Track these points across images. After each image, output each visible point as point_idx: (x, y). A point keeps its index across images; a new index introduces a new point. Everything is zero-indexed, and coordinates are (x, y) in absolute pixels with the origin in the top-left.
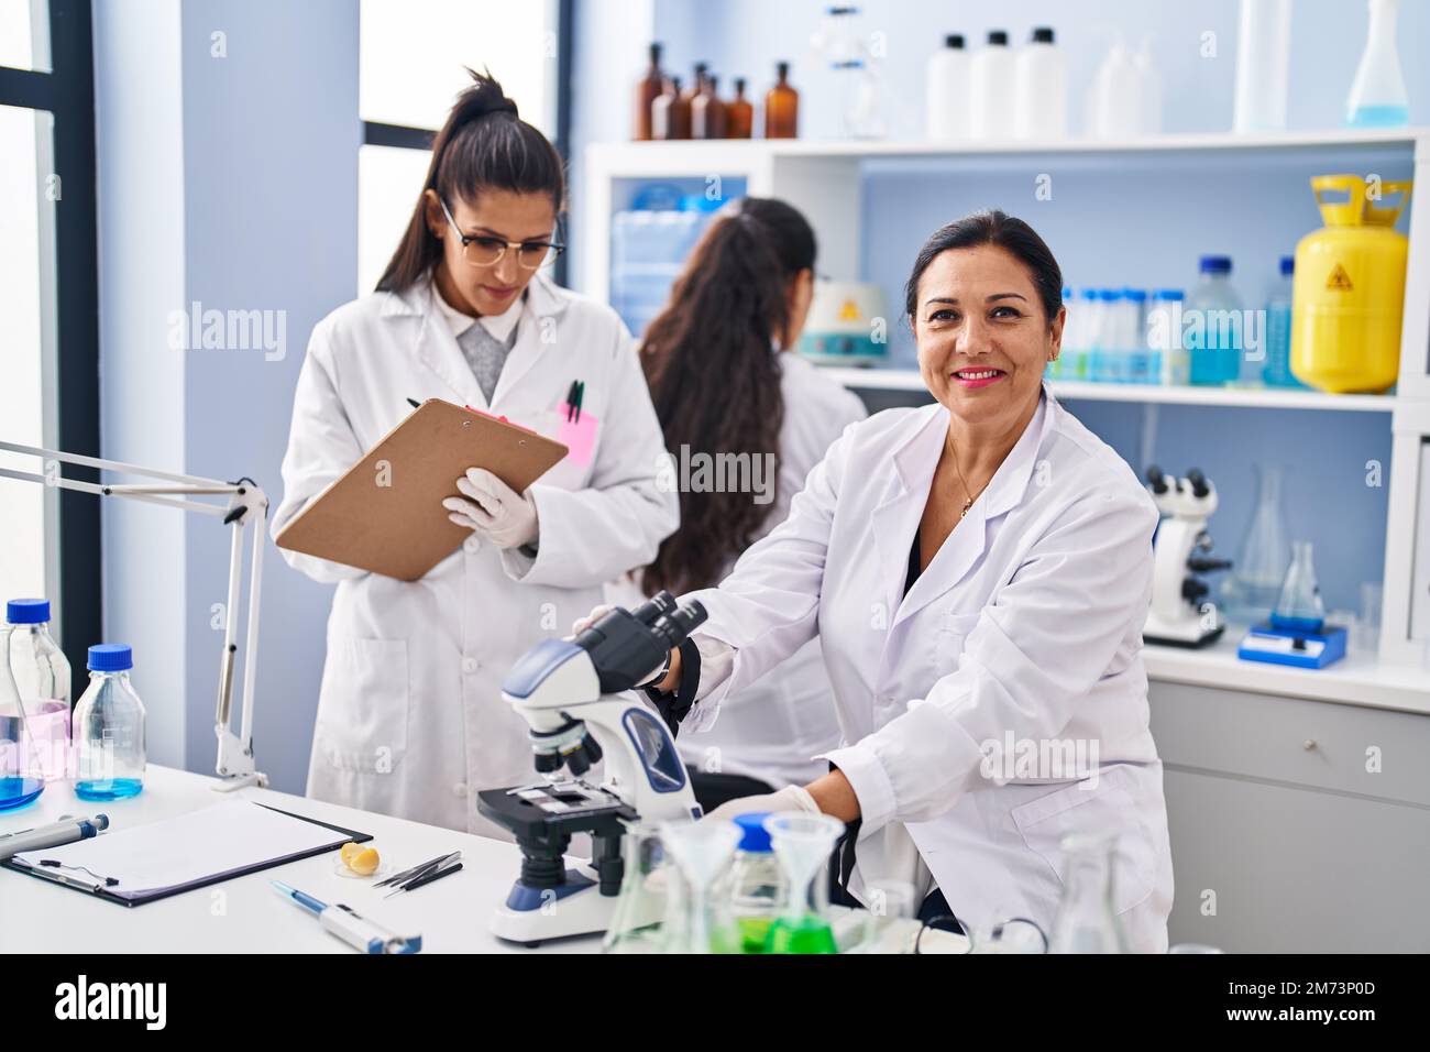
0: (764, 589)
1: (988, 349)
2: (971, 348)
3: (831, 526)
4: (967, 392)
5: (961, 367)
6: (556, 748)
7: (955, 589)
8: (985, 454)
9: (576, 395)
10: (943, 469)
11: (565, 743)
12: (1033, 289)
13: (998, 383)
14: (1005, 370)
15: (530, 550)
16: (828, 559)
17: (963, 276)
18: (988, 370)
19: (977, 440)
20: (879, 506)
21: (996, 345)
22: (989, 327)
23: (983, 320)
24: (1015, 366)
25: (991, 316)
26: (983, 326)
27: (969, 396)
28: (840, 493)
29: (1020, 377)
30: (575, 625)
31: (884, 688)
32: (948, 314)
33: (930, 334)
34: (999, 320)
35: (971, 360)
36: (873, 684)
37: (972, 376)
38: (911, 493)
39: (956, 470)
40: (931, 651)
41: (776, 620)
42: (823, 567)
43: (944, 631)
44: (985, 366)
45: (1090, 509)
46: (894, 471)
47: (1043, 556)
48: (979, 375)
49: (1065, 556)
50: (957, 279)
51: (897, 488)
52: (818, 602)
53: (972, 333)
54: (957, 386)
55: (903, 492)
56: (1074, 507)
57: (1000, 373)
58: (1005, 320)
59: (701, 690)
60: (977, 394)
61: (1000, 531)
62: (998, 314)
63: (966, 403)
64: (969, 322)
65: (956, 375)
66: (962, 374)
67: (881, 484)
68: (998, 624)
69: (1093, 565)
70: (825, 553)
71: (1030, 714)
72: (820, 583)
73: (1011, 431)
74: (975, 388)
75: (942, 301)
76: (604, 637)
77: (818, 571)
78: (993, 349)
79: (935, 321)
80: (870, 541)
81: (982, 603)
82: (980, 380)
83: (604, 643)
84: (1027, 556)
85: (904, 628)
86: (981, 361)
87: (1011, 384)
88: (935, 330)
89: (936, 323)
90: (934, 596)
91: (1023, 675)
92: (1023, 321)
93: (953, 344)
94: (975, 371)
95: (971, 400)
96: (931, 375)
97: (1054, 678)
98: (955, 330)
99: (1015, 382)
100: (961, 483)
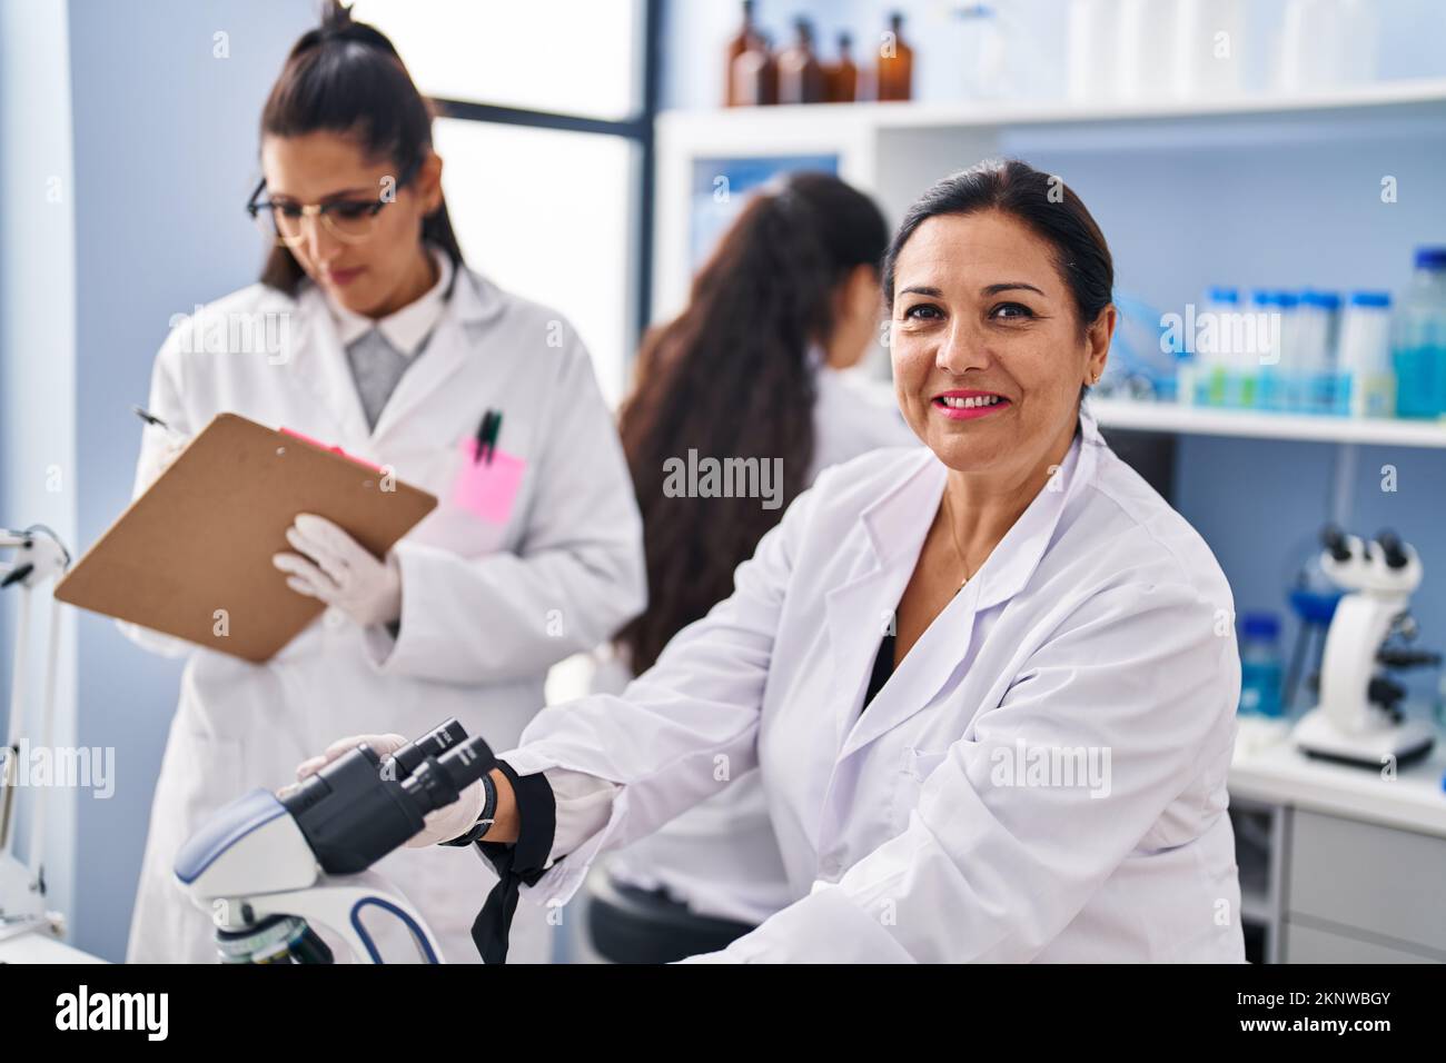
0: (678, 698)
1: (982, 363)
2: (955, 362)
3: (779, 610)
4: (951, 424)
5: (945, 390)
6: (249, 954)
7: (922, 714)
8: (989, 515)
9: (489, 430)
10: (938, 536)
11: (260, 949)
12: (1056, 278)
13: (996, 414)
14: (1010, 397)
15: (394, 628)
16: (775, 658)
17: (951, 255)
18: (983, 395)
19: (978, 494)
20: (849, 582)
21: (996, 361)
22: (985, 331)
23: (978, 321)
24: (1023, 391)
25: (990, 315)
26: (976, 330)
27: (953, 432)
28: (797, 563)
29: (1030, 407)
30: (299, 770)
31: (832, 848)
32: (930, 311)
33: (904, 339)
34: (1002, 322)
35: (958, 379)
36: (815, 842)
37: (959, 403)
38: (887, 571)
39: (952, 538)
40: (886, 802)
41: (690, 741)
42: (766, 667)
43: (905, 772)
44: (978, 389)
45: (1117, 604)
46: (868, 544)
47: (1040, 670)
48: (970, 402)
49: (1074, 670)
50: (940, 260)
51: (870, 562)
52: (758, 718)
53: (958, 340)
54: (938, 415)
55: (878, 568)
56: (1096, 600)
57: (1002, 401)
58: (1010, 323)
59: (560, 842)
60: (964, 430)
61: (993, 628)
62: (1002, 313)
63: (950, 440)
64: (955, 322)
65: (940, 401)
66: (946, 399)
67: (852, 554)
68: (964, 769)
69: (1115, 687)
70: (770, 648)
71: (996, 910)
72: (761, 690)
73: (1025, 484)
74: (962, 420)
75: (920, 291)
76: (330, 790)
77: (759, 673)
78: (991, 364)
79: (911, 319)
80: (825, 643)
81: (957, 734)
82: (970, 409)
83: (329, 797)
84: (1021, 669)
85: (857, 761)
86: (972, 380)
87: (1018, 417)
88: (910, 334)
89: (912, 324)
90: (895, 720)
91: (989, 851)
92: (1039, 325)
93: (933, 355)
94: (963, 395)
95: (955, 438)
96: (905, 400)
97: (1040, 854)
98: (938, 335)
99: (1024, 415)
100: (958, 557)
